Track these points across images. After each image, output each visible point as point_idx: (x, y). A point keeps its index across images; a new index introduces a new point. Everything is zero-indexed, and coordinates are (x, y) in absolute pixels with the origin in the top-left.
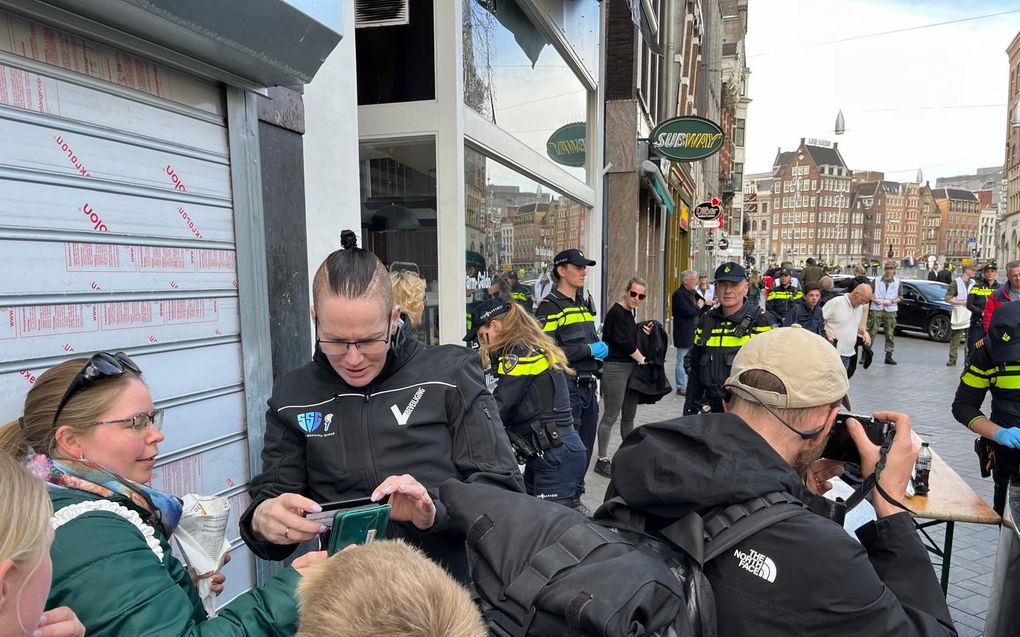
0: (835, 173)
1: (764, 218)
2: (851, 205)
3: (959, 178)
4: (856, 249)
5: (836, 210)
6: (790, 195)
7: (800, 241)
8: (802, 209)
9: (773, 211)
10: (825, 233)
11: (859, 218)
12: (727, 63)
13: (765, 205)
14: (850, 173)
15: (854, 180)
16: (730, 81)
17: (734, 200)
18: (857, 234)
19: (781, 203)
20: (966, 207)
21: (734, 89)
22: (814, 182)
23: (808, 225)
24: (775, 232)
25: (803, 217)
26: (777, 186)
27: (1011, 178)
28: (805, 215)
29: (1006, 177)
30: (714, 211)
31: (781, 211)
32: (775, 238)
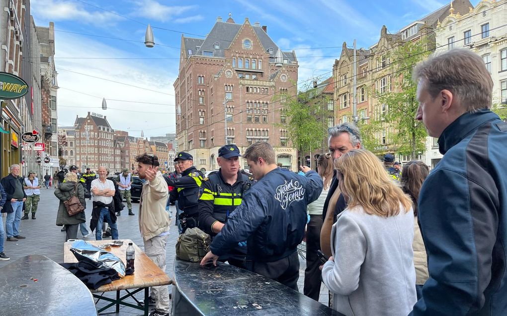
0: (106, 130)
1: (71, 149)
2: (114, 146)
3: (159, 138)
4: (118, 166)
5: (107, 147)
6: (84, 139)
7: (91, 162)
8: (91, 146)
9: (76, 146)
10: (103, 158)
11: (118, 152)
12: (43, 66)
13: (71, 143)
14: (113, 131)
15: (115, 134)
16: (46, 75)
17: (52, 137)
18: (118, 159)
19: (80, 143)
20: (163, 150)
21: (48, 80)
22: (96, 134)
23: (94, 154)
24: (78, 157)
25: (92, 150)
26: (77, 134)
27: (178, 138)
28: (93, 149)
29: (177, 137)
30: (34, 137)
31: (80, 146)
32: (78, 160)
